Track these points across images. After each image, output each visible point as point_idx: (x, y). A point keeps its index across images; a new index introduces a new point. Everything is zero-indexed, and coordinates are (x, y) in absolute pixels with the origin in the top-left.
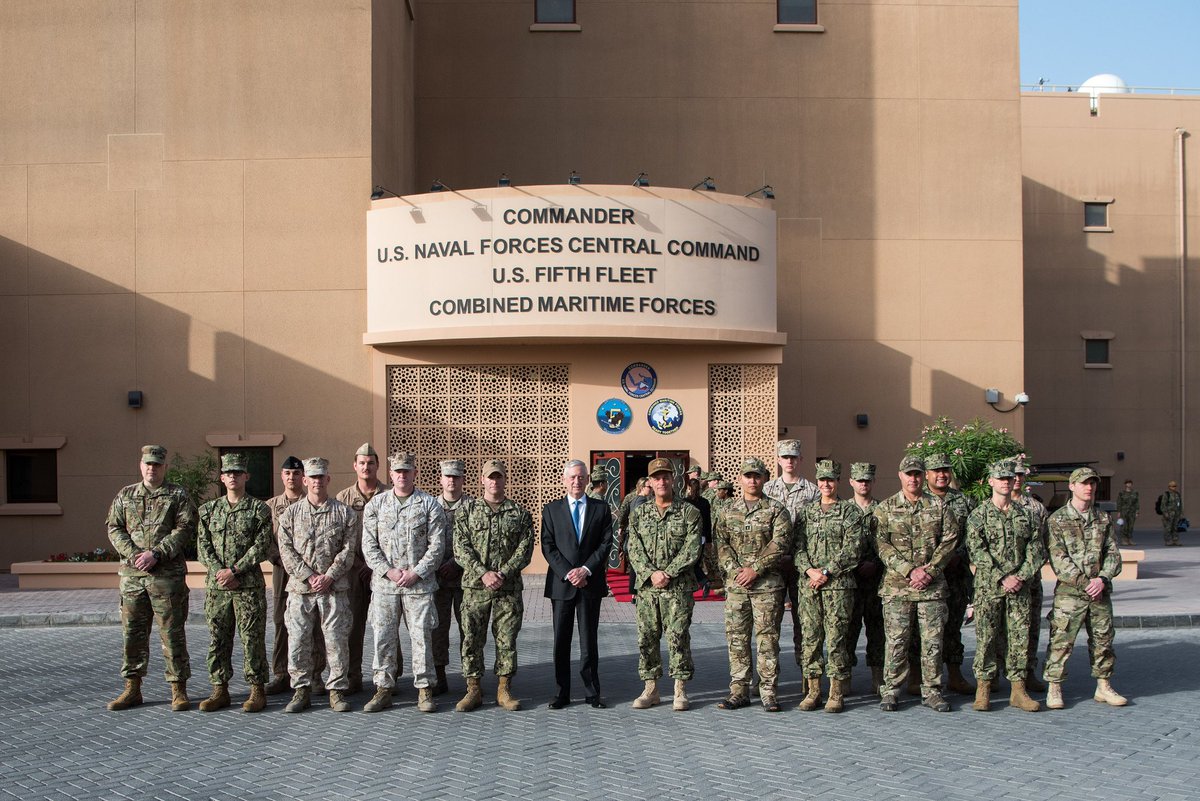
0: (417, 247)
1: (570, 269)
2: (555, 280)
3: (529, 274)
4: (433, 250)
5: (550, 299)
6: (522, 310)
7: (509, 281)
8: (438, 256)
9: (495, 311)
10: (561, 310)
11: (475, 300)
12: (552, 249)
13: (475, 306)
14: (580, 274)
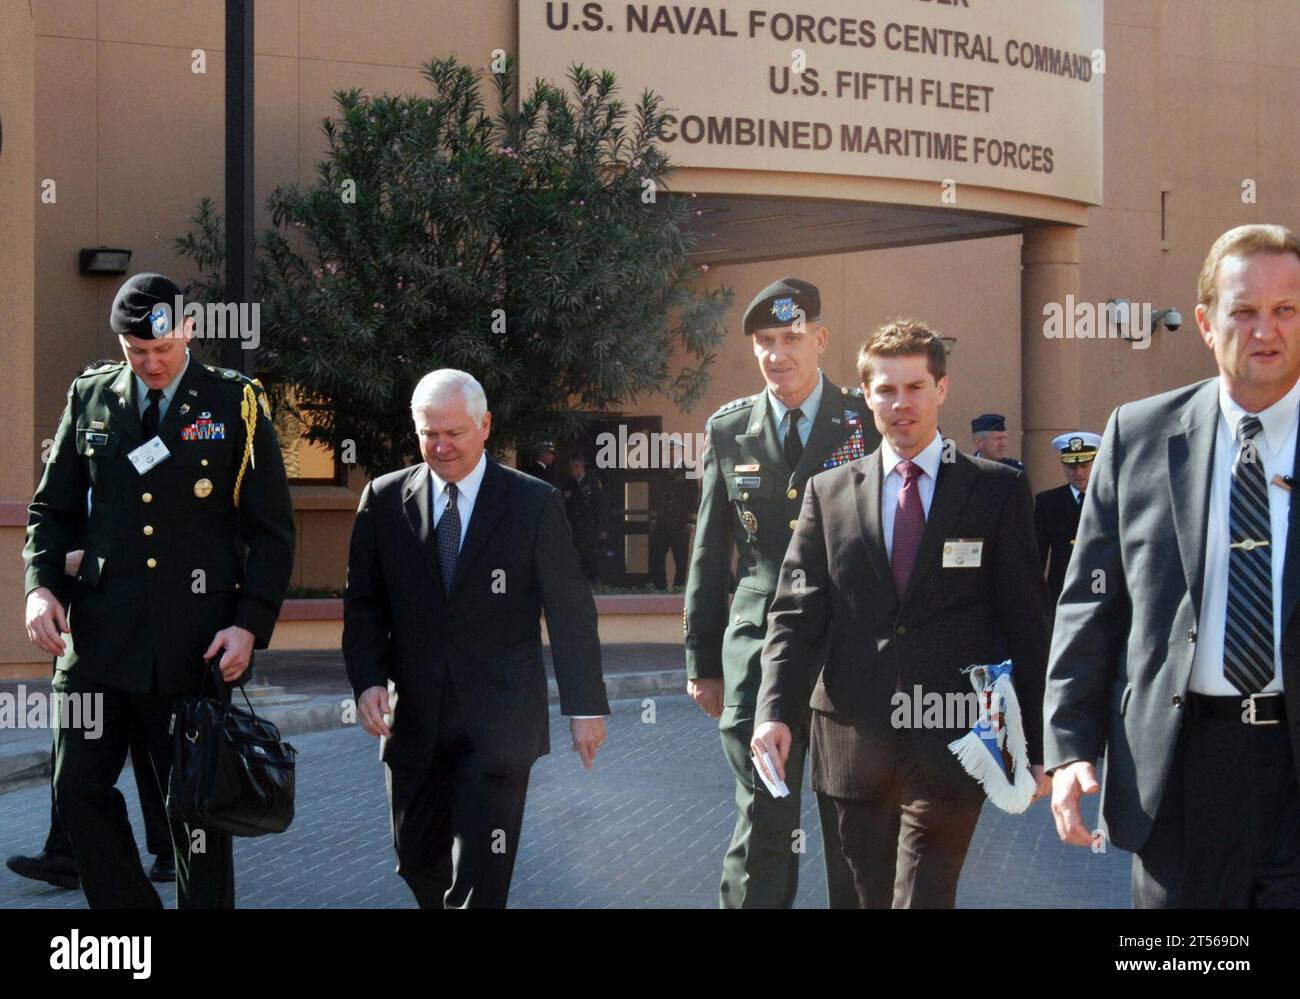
0: (631, 10)
1: (887, 78)
2: (865, 97)
3: (827, 82)
4: (663, 20)
5: (858, 129)
6: (817, 146)
7: (795, 92)
8: (672, 31)
9: (772, 144)
10: (873, 151)
11: (739, 121)
12: (861, 40)
13: (739, 131)
14: (900, 89)
